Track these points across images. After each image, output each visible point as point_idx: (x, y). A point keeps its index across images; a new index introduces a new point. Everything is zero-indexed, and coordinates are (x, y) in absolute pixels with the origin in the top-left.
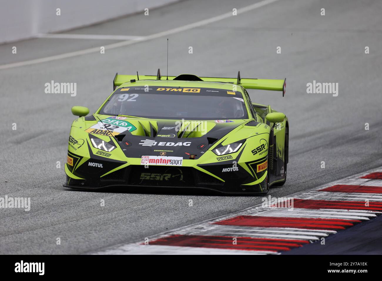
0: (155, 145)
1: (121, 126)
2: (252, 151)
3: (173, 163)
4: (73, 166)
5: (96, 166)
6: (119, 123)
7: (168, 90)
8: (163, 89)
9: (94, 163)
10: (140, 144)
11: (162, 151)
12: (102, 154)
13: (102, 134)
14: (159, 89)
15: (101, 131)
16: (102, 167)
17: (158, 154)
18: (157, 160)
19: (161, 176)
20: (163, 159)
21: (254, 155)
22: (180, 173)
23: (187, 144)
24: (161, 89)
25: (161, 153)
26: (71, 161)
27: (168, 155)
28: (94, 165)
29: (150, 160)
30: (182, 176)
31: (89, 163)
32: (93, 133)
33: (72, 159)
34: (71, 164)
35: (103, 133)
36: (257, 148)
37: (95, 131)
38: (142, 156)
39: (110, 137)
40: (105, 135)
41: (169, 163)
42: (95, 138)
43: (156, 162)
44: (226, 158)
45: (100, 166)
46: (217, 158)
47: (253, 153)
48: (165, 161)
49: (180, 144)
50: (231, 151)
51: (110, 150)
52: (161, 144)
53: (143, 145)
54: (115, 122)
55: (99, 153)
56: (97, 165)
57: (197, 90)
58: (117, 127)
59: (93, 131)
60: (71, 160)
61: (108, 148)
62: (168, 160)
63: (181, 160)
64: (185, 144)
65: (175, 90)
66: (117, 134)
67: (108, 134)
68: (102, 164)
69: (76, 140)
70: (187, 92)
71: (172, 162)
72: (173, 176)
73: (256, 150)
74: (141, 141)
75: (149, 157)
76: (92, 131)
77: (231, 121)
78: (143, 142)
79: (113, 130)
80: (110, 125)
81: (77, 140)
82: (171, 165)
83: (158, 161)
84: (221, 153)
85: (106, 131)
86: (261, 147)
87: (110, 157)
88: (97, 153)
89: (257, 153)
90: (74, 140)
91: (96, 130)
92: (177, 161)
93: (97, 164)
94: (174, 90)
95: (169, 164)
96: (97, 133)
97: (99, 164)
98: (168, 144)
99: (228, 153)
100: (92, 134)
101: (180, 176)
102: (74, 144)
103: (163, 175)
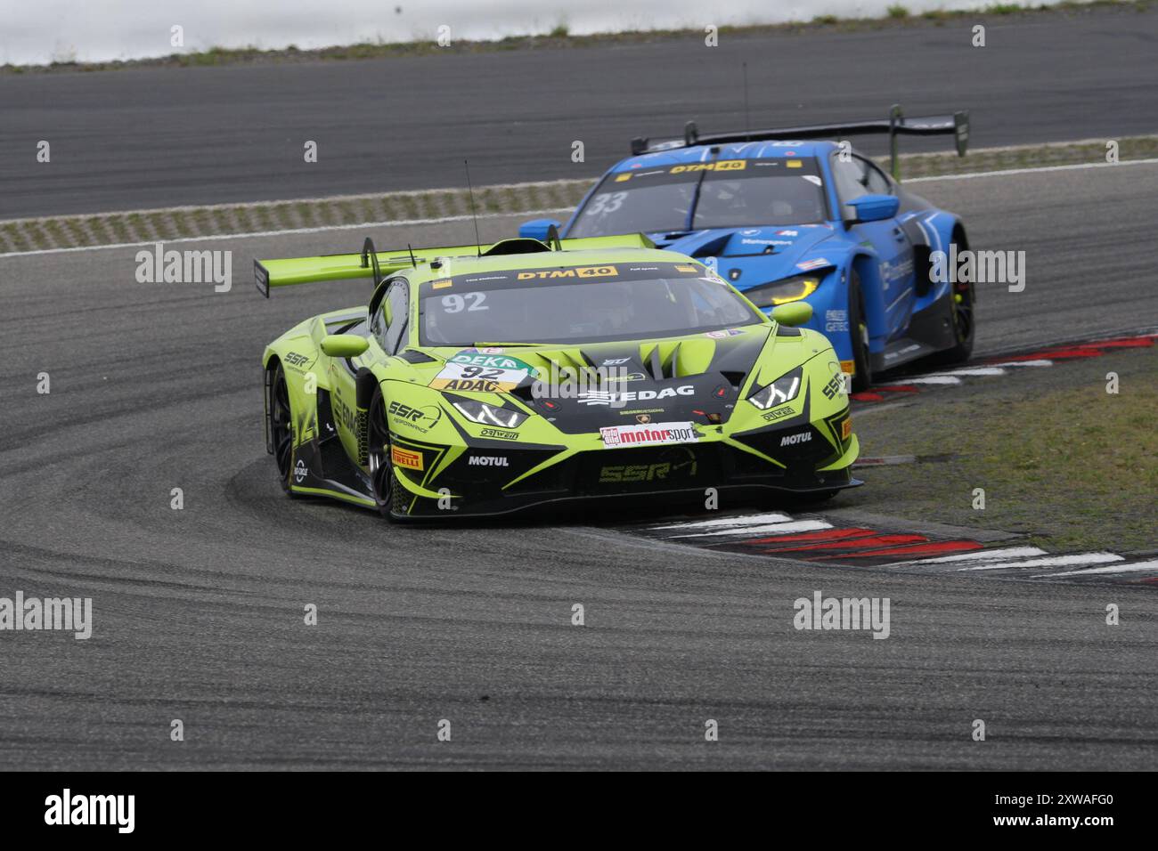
1: (507, 368)
2: (824, 391)
3: (677, 436)
4: (422, 469)
5: (491, 464)
6: (497, 363)
7: (543, 275)
8: (532, 276)
9: (483, 458)
11: (639, 411)
12: (496, 435)
13: (476, 390)
14: (521, 276)
15: (467, 383)
16: (507, 465)
17: (633, 420)
18: (637, 434)
19: (648, 470)
20: (651, 431)
21: (830, 398)
22: (689, 458)
23: (686, 390)
24: (525, 276)
25: (640, 418)
26: (415, 461)
27: (655, 419)
28: (484, 461)
29: (622, 435)
30: (695, 465)
32: (450, 388)
33: (420, 455)
34: (417, 465)
35: (475, 387)
36: (829, 384)
37: (454, 384)
38: (601, 429)
39: (497, 394)
40: (484, 390)
41: (667, 437)
42: (461, 400)
43: (639, 440)
44: (783, 414)
45: (503, 462)
46: (764, 416)
47: (827, 394)
48: (656, 435)
49: (671, 392)
50: (783, 396)
51: (511, 424)
55: (488, 434)
56: (494, 461)
57: (608, 271)
59: (449, 385)
60: (416, 457)
61: (506, 420)
62: (663, 432)
63: (692, 429)
64: (681, 391)
65: (560, 274)
66: (514, 387)
67: (490, 388)
68: (505, 459)
69: (415, 411)
70: (589, 275)
71: (673, 433)
72: (675, 468)
73: (830, 388)
75: (616, 429)
76: (447, 384)
77: (739, 332)
79: (496, 378)
80: (481, 370)
81: (417, 409)
82: (674, 442)
83: (640, 436)
84: (765, 404)
85: (482, 382)
86: (835, 380)
87: (519, 440)
88: (483, 435)
89: (833, 395)
90: (410, 411)
91: (455, 382)
92: (683, 432)
93: (491, 459)
94: (557, 276)
95: (668, 441)
96: (461, 388)
97: (497, 459)
98: (642, 395)
99: (777, 402)
100: (450, 390)
101: (691, 465)
102: (414, 420)
103: (652, 468)
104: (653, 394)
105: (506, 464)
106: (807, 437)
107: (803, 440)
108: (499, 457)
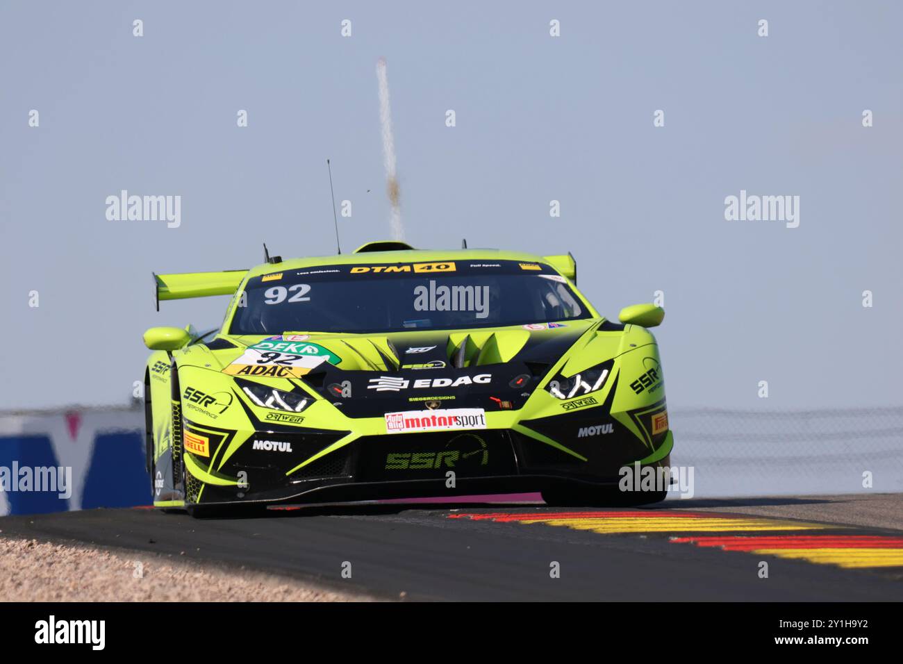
0: (406, 386)
1: (306, 353)
2: (632, 386)
3: (465, 423)
4: (208, 455)
5: (275, 449)
6: (299, 349)
7: (377, 270)
8: (366, 270)
9: (267, 443)
10: (369, 387)
11: (429, 398)
12: (281, 419)
13: (268, 375)
14: (355, 270)
15: (261, 369)
17: (421, 406)
18: (423, 420)
19: (435, 457)
20: (437, 417)
21: (638, 393)
22: (480, 446)
23: (482, 379)
24: (359, 270)
25: (429, 404)
26: (201, 446)
27: (444, 405)
28: (268, 446)
29: (407, 421)
30: (486, 453)
31: (256, 442)
32: (243, 373)
33: (206, 440)
34: (204, 450)
36: (641, 379)
37: (248, 370)
38: (386, 414)
39: (288, 379)
40: (276, 376)
41: (454, 423)
42: (252, 385)
43: (424, 425)
44: (584, 404)
45: (286, 447)
46: (564, 405)
47: (634, 389)
48: (443, 421)
49: (467, 380)
50: (587, 387)
51: (298, 408)
52: (419, 384)
53: (378, 390)
54: (286, 347)
55: (273, 418)
56: (278, 446)
57: (447, 267)
58: (298, 358)
59: (243, 371)
60: (202, 442)
61: (294, 404)
62: (450, 418)
63: (481, 416)
64: (477, 379)
65: (396, 269)
66: (307, 373)
67: (283, 373)
68: (289, 444)
69: (207, 396)
70: (425, 271)
71: (460, 420)
72: (465, 456)
73: (640, 382)
74: (371, 381)
75: (401, 415)
76: (242, 369)
77: (559, 326)
78: (377, 383)
79: (291, 364)
80: (278, 355)
81: (210, 395)
82: (460, 428)
83: (426, 422)
84: (567, 394)
85: (276, 368)
86: (648, 376)
88: (268, 418)
89: (642, 389)
90: (203, 397)
91: (250, 367)
92: (471, 418)
93: (275, 444)
94: (392, 271)
95: (455, 427)
96: (254, 373)
97: (280, 443)
98: (437, 383)
99: (581, 392)
100: (243, 376)
101: (481, 455)
102: (206, 405)
103: (440, 455)
104: (448, 382)
105: (290, 450)
106: (608, 429)
107: (604, 432)
108: (283, 442)
